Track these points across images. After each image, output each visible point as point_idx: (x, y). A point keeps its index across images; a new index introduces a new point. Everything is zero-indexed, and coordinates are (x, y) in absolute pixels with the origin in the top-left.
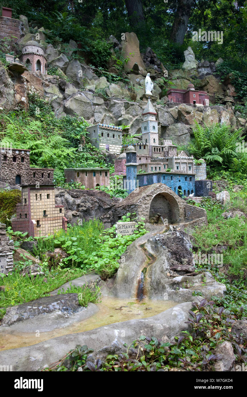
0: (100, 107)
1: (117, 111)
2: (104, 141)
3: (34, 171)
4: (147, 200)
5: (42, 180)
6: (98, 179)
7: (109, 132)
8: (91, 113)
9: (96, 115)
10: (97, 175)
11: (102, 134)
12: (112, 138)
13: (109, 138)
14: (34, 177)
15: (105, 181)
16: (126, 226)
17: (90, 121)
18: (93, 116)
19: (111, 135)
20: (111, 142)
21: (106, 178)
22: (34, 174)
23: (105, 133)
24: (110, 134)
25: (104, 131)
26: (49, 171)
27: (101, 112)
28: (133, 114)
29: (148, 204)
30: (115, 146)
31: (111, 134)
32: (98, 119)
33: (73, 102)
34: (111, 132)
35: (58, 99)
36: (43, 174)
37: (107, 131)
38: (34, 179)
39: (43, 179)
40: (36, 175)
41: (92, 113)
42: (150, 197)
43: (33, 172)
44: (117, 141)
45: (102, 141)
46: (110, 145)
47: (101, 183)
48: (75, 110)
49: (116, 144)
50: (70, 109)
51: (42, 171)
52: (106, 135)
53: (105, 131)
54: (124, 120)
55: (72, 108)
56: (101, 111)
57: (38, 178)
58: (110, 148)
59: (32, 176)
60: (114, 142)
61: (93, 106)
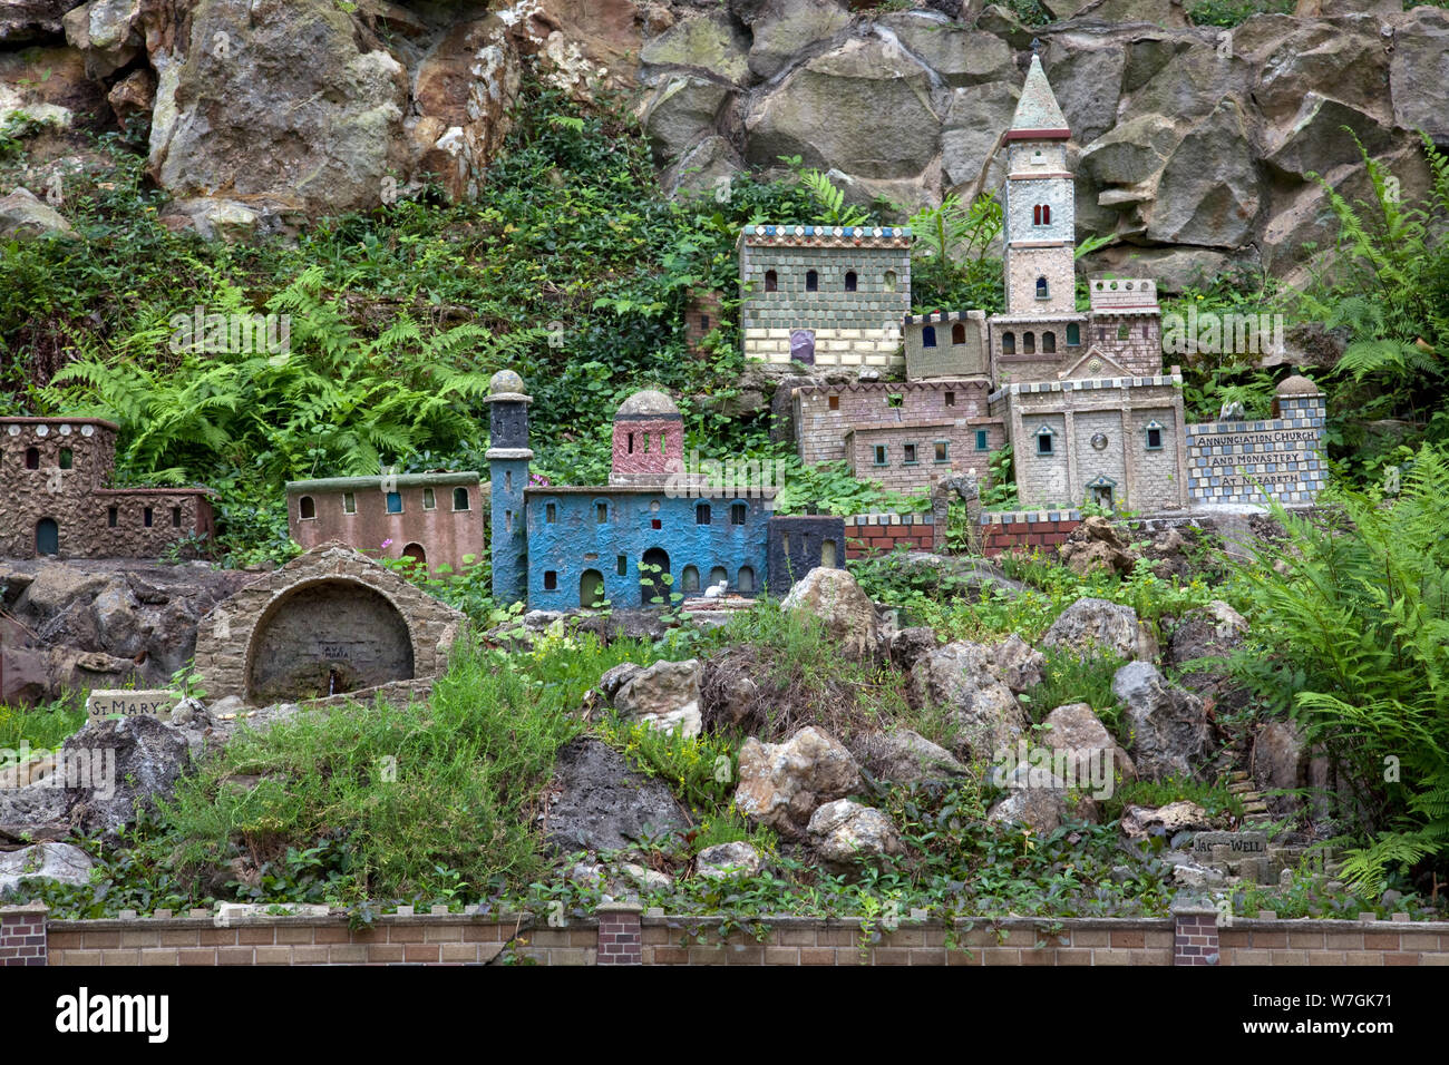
0: (977, 91)
1: (1086, 99)
2: (781, 313)
3: (111, 502)
4: (243, 608)
5: (146, 537)
6: (414, 524)
7: (814, 262)
8: (922, 133)
9: (952, 141)
10: (410, 504)
11: (771, 276)
12: (842, 295)
13: (813, 295)
14: (113, 523)
15: (452, 531)
16: (128, 706)
17: (919, 181)
18: (937, 148)
19: (829, 278)
20: (831, 314)
21: (460, 516)
22: (113, 511)
23: (786, 270)
24: (826, 270)
25: (781, 260)
26: (177, 500)
27: (982, 122)
28: (1182, 108)
29: (248, 622)
30: (855, 333)
31: (830, 273)
32: (966, 166)
33: (798, 93)
34: (829, 261)
35: (690, 96)
36: (148, 512)
37: (800, 260)
38: (110, 533)
39: (149, 530)
40: (120, 518)
41: (935, 132)
42: (261, 596)
43: (106, 503)
44: (874, 305)
45: (763, 314)
46: (820, 333)
47: (431, 542)
48: (807, 133)
49: (865, 321)
50: (777, 133)
51: (144, 500)
52: (799, 282)
53: (791, 260)
54: (1110, 152)
55: (787, 125)
56: (985, 114)
57: (128, 529)
58: (819, 345)
59: (103, 520)
60: (850, 315)
61: (940, 94)
